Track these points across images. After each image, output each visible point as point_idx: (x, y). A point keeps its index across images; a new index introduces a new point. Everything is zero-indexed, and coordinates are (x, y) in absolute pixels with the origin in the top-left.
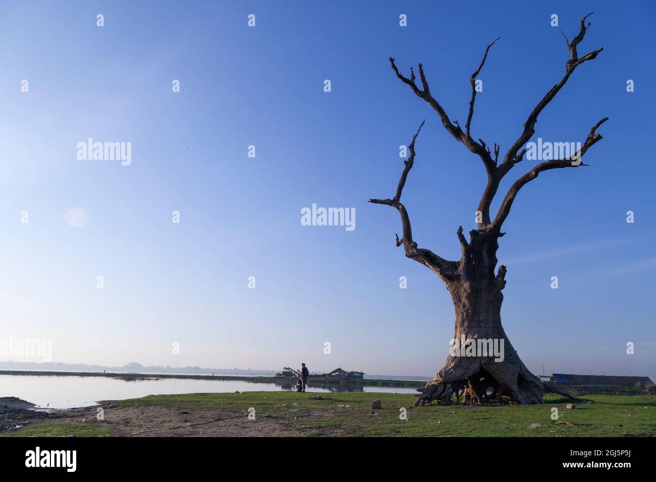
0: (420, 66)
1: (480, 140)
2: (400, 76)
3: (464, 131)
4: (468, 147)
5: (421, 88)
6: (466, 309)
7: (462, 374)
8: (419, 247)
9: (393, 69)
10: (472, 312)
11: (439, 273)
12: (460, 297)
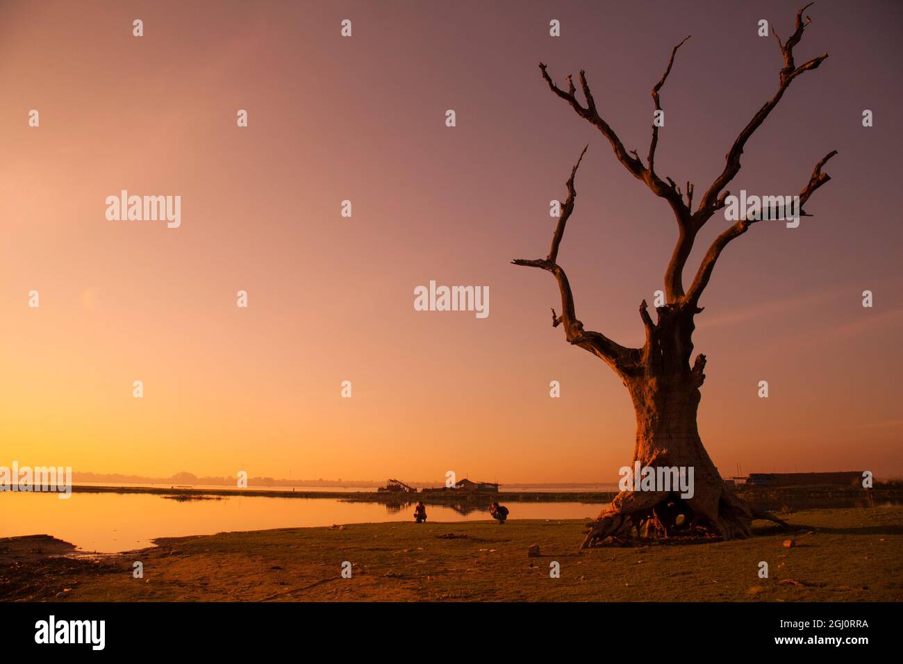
0: (582, 74)
1: (668, 178)
2: (554, 89)
3: (646, 165)
4: (652, 189)
5: (585, 106)
6: (652, 414)
7: (647, 502)
8: (586, 328)
9: (544, 79)
10: (659, 419)
11: (614, 366)
12: (643, 398)
